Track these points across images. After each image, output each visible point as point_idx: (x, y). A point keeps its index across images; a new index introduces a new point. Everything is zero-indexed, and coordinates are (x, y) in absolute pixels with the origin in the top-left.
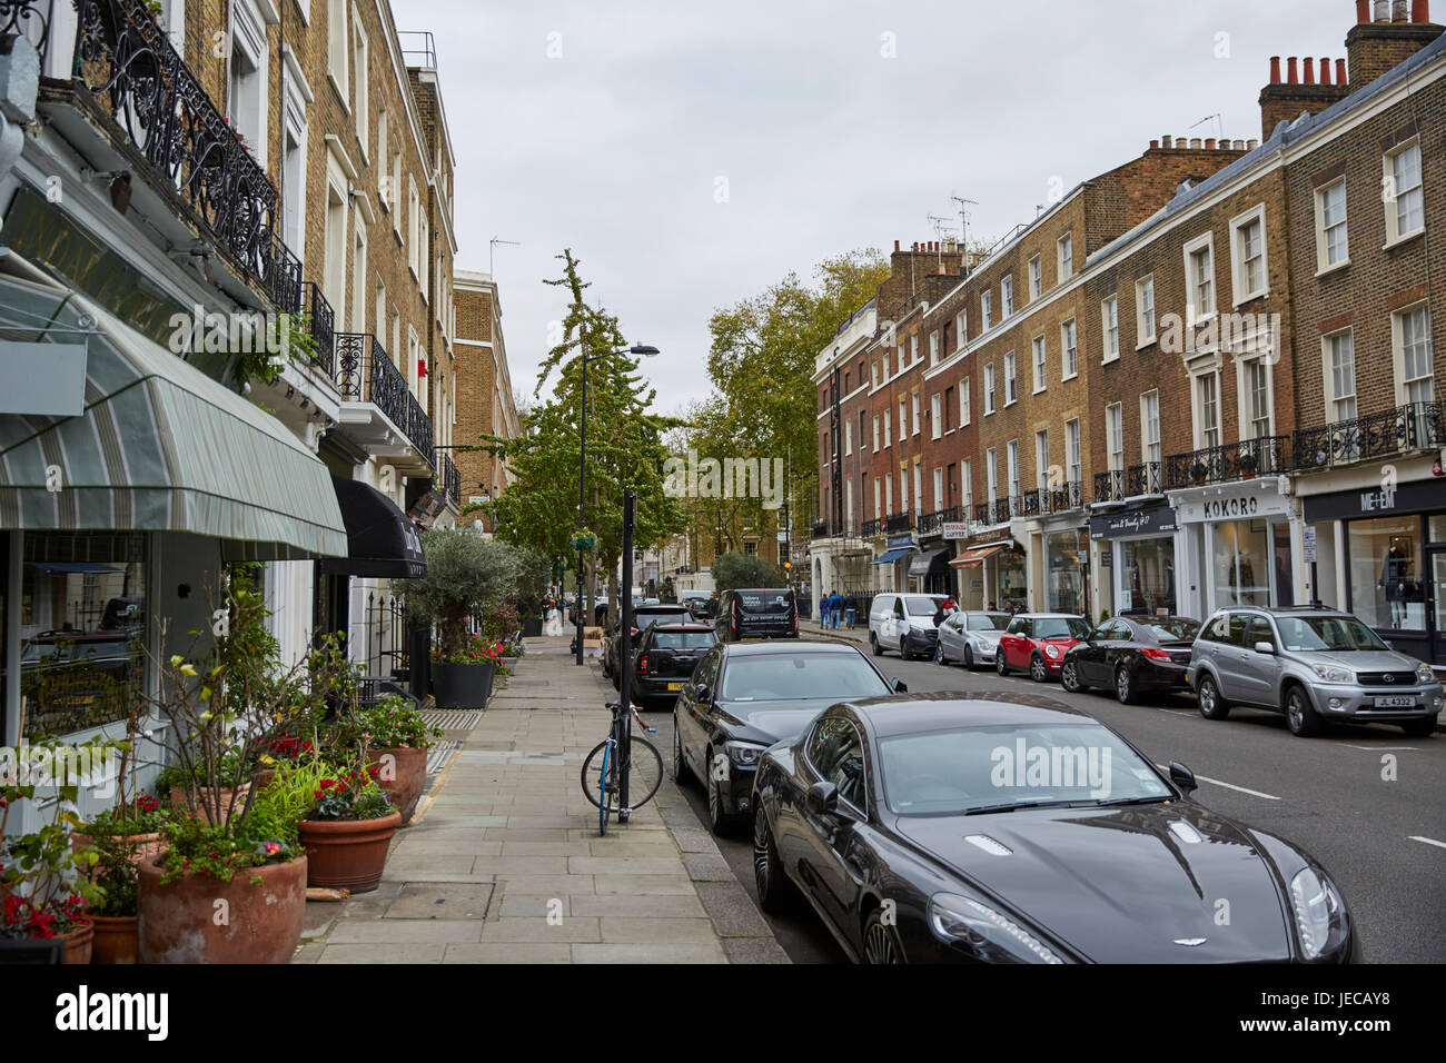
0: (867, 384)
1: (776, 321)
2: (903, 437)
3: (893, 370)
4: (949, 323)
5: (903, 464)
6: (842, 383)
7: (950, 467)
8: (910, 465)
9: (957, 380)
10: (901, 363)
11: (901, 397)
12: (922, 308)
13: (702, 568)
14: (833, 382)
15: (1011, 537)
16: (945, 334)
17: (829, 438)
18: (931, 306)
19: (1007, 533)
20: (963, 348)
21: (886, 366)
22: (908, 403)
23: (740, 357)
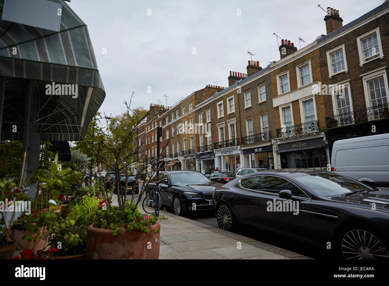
0: (145, 132)
1: (123, 119)
2: (153, 142)
3: (151, 128)
4: (164, 119)
5: (153, 147)
6: (139, 131)
7: (164, 147)
8: (155, 147)
9: (166, 130)
10: (153, 127)
11: (153, 134)
12: (158, 116)
13: (104, 170)
14: (137, 131)
15: (178, 160)
16: (163, 122)
17: (135, 143)
18: (160, 116)
19: (177, 160)
20: (167, 124)
21: (149, 128)
22: (154, 135)
23: (116, 127)
